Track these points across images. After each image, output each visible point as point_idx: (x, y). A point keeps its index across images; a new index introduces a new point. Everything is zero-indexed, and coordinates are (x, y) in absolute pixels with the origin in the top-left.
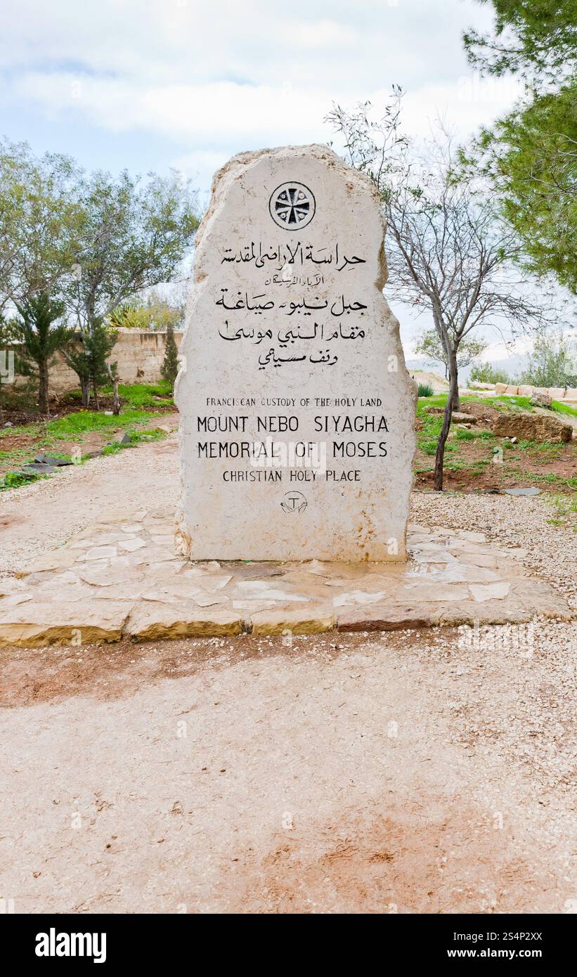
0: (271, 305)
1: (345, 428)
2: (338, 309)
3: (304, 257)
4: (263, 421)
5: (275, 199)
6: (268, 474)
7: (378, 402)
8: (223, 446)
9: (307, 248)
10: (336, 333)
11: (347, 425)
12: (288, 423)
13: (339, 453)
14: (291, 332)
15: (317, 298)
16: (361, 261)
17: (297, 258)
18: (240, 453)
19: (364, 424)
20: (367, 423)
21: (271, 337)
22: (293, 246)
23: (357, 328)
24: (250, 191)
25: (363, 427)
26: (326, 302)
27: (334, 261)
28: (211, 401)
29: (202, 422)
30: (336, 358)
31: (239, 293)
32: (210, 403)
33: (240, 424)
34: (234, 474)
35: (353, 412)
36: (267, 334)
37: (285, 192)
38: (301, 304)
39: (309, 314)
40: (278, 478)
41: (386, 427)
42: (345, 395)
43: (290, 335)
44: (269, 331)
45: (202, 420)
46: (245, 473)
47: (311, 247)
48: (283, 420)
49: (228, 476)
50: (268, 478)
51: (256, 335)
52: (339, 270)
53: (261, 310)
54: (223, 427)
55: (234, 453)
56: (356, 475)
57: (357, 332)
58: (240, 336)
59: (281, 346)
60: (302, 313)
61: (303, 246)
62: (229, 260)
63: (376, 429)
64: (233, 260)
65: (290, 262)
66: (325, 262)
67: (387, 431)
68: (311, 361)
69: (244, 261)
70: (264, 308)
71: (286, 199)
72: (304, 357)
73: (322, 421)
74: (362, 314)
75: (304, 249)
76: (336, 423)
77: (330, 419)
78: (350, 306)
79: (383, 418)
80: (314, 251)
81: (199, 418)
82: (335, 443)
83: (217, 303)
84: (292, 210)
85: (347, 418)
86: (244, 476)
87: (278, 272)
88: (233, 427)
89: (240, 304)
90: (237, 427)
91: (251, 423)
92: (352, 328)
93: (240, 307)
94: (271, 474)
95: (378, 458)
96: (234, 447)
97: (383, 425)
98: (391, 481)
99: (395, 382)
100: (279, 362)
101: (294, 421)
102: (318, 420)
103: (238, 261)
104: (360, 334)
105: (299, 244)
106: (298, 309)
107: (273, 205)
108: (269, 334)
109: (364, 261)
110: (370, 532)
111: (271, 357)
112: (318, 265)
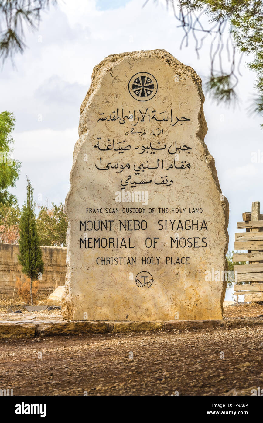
0: (129, 148)
1: (178, 228)
2: (173, 150)
3: (151, 118)
4: (124, 223)
5: (132, 83)
6: (127, 259)
7: (200, 211)
8: (97, 240)
9: (153, 112)
10: (172, 165)
11: (180, 226)
12: (140, 225)
13: (174, 245)
14: (142, 165)
15: (159, 143)
16: (187, 120)
17: (146, 118)
18: (108, 245)
19: (191, 225)
20: (193, 225)
21: (129, 168)
22: (144, 111)
23: (185, 162)
24: (117, 78)
25: (190, 227)
26: (165, 145)
27: (170, 120)
28: (89, 210)
29: (84, 224)
30: (172, 181)
31: (109, 140)
32: (88, 212)
33: (108, 225)
34: (103, 259)
35: (184, 217)
36: (126, 166)
37: (138, 78)
38: (149, 146)
39: (154, 153)
40: (133, 262)
41: (206, 227)
42: (178, 206)
43: (141, 167)
44: (128, 164)
45: (83, 223)
46: (111, 259)
47: (155, 111)
48: (137, 223)
49: (99, 261)
50: (126, 263)
51: (119, 167)
52: (173, 125)
53: (122, 151)
54: (97, 228)
55: (104, 245)
56: (186, 260)
57: (185, 164)
58: (109, 167)
59: (136, 174)
60: (150, 152)
61: (150, 111)
62: (103, 120)
63: (199, 228)
64: (105, 119)
65: (141, 121)
66: (164, 120)
67: (207, 230)
68: (156, 183)
69: (112, 120)
70: (124, 149)
71: (139, 83)
72: (151, 181)
73: (163, 223)
74: (188, 153)
75: (151, 114)
76: (173, 225)
77: (168, 222)
78: (180, 148)
79: (204, 221)
80: (157, 114)
81: (81, 221)
82: (172, 238)
83: (95, 147)
84: (143, 89)
85: (180, 221)
86: (111, 261)
87: (134, 127)
88: (103, 227)
89: (109, 147)
90: (106, 227)
91: (116, 225)
92: (182, 162)
93: (109, 149)
94: (129, 259)
95: (201, 249)
96: (104, 241)
97: (204, 226)
98: (210, 264)
99: (212, 197)
100: (134, 184)
101: (144, 223)
102: (160, 223)
103: (108, 120)
104: (187, 166)
105: (147, 109)
106: (147, 150)
107: (131, 86)
108: (128, 166)
109: (189, 120)
110: (197, 301)
111: (129, 181)
112: (159, 122)
